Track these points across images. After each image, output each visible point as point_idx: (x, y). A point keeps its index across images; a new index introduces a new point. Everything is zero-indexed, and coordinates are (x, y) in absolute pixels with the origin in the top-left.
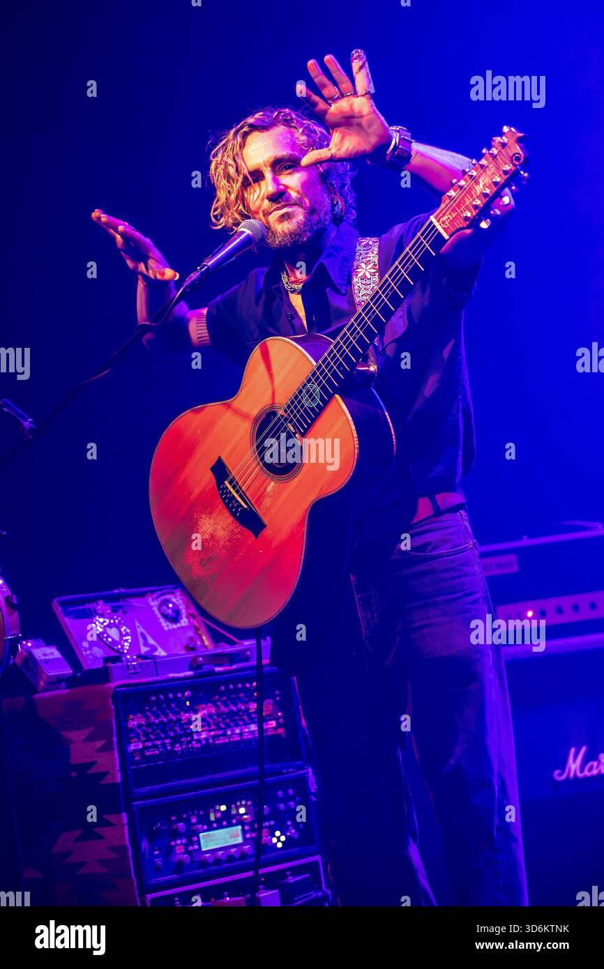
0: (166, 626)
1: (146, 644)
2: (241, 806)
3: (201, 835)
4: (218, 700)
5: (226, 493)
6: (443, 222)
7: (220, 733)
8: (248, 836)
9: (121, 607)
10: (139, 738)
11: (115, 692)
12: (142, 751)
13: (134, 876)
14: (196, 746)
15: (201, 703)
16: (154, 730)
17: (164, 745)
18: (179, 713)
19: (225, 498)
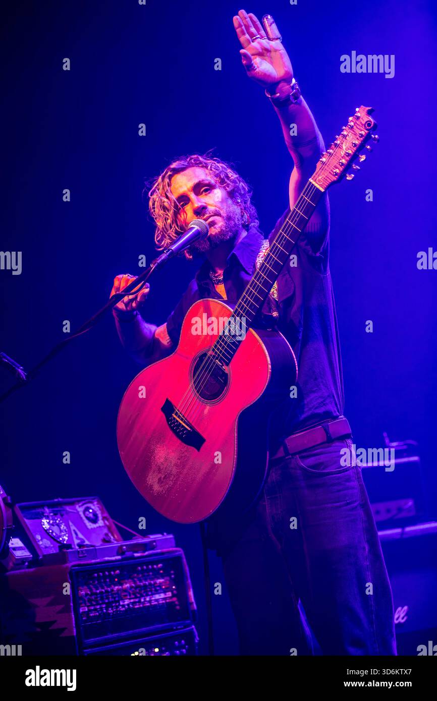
0: (90, 525)
1: (77, 538)
4: (135, 577)
5: (174, 423)
6: (319, 181)
7: (137, 600)
9: (60, 511)
10: (85, 604)
11: (71, 570)
12: (87, 613)
14: (122, 609)
15: (125, 579)
16: (95, 598)
17: (101, 609)
18: (110, 586)
19: (174, 427)
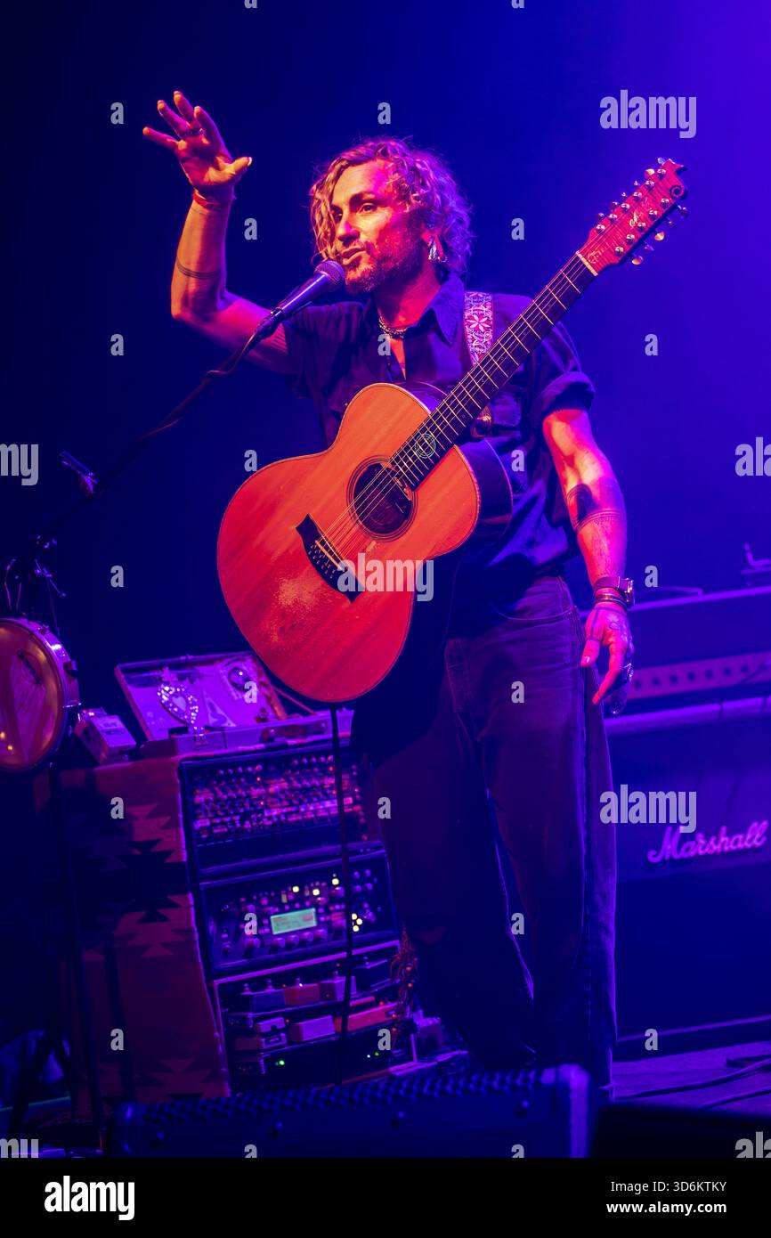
0: (236, 695)
1: (214, 714)
2: (315, 887)
3: (272, 917)
4: (290, 775)
5: (317, 555)
6: (592, 258)
7: (293, 810)
8: (322, 919)
9: (189, 675)
10: (206, 814)
11: (181, 766)
12: (209, 829)
13: (200, 961)
14: (267, 823)
15: (273, 778)
16: (221, 806)
17: (233, 822)
18: (248, 788)
19: (316, 560)
